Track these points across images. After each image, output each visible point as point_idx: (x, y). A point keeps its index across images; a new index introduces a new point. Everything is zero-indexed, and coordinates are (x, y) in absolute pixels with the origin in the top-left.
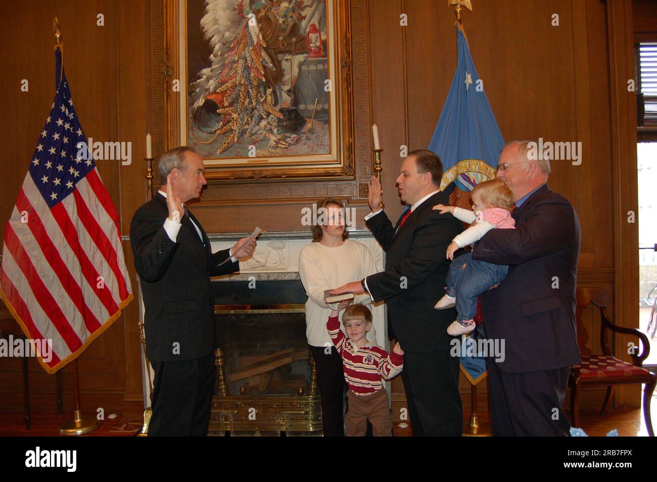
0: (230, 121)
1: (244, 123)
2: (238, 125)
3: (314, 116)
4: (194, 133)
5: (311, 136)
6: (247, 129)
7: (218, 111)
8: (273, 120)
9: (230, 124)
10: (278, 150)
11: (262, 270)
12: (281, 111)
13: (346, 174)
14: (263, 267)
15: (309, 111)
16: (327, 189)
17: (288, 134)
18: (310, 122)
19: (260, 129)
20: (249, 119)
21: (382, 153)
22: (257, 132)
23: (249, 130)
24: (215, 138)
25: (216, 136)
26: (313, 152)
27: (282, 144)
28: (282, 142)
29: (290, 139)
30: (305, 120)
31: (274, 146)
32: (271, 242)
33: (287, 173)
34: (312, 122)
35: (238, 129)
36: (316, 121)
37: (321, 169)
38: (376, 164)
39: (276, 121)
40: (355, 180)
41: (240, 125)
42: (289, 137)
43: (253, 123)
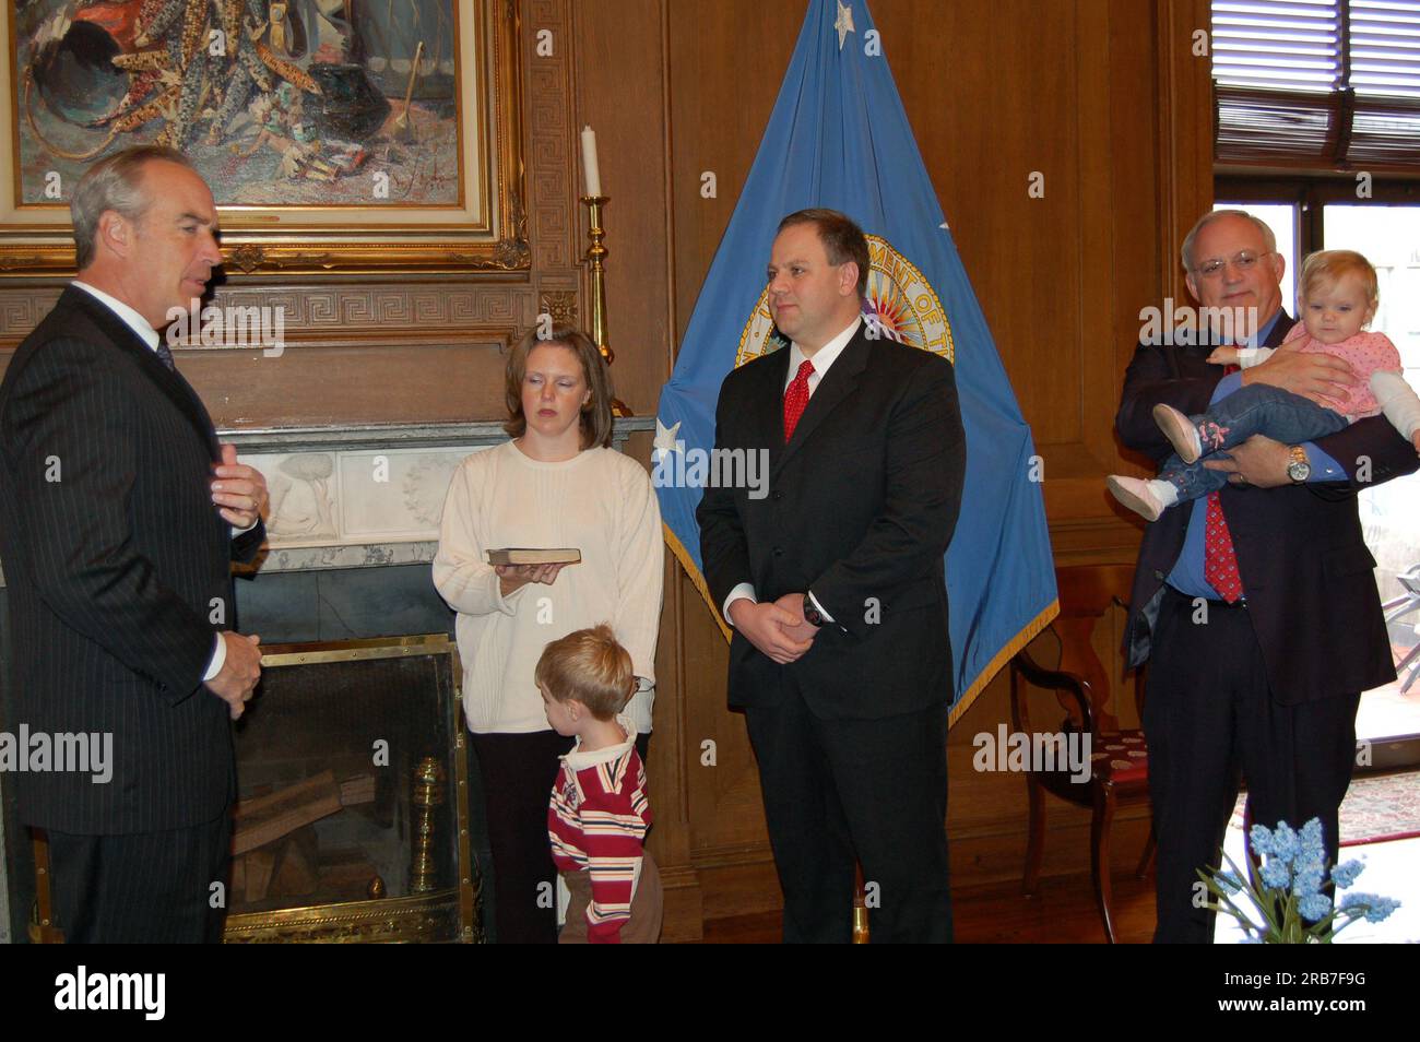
0: (155, 93)
1: (201, 102)
2: (182, 106)
3: (413, 92)
4: (37, 123)
5: (406, 152)
6: (211, 120)
7: (115, 60)
8: (290, 97)
9: (157, 102)
10: (308, 189)
12: (315, 72)
13: (510, 264)
15: (395, 76)
16: (449, 304)
17: (337, 143)
18: (401, 109)
19: (249, 124)
20: (217, 91)
21: (607, 208)
22: (239, 130)
23: (216, 124)
24: (107, 143)
25: (111, 138)
26: (409, 198)
27: (317, 170)
28: (317, 164)
29: (341, 156)
30: (387, 103)
31: (293, 175)
32: (291, 458)
33: (336, 255)
34: (408, 111)
35: (182, 120)
36: (417, 108)
37: (437, 245)
38: (591, 237)
39: (300, 100)
40: (528, 281)
41: (188, 106)
42: (339, 151)
43: (229, 103)
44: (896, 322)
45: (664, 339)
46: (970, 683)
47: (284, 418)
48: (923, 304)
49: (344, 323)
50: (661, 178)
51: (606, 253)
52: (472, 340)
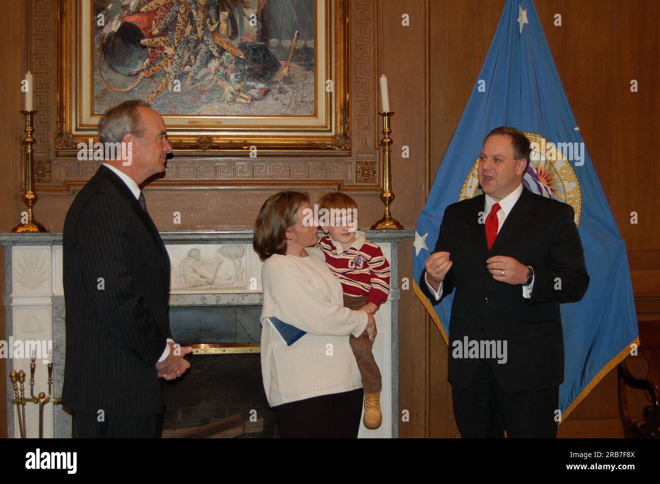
0: (162, 58)
1: (184, 63)
2: (173, 67)
3: (292, 57)
4: (103, 74)
5: (288, 88)
6: (189, 72)
7: (142, 42)
8: (229, 60)
9: (162, 63)
10: (236, 107)
11: (208, 289)
12: (242, 47)
13: (340, 147)
14: (211, 284)
15: (283, 48)
16: (308, 167)
17: (252, 83)
18: (286, 66)
19: (208, 74)
20: (192, 57)
21: (393, 118)
22: (203, 77)
23: (191, 74)
24: (137, 83)
25: (139, 81)
26: (289, 112)
27: (242, 97)
28: (242, 94)
29: (254, 90)
30: (279, 63)
31: (229, 100)
32: (223, 247)
33: (250, 142)
34: (289, 67)
35: (174, 72)
36: (294, 65)
37: (302, 137)
38: (384, 133)
39: (234, 62)
40: (350, 156)
41: (177, 65)
42: (253, 87)
43: (198, 63)
44: (548, 181)
45: (423, 188)
46: (588, 383)
47: (221, 226)
48: (564, 171)
49: (253, 177)
50: (424, 102)
51: (391, 142)
52: (319, 187)
